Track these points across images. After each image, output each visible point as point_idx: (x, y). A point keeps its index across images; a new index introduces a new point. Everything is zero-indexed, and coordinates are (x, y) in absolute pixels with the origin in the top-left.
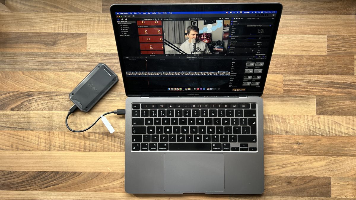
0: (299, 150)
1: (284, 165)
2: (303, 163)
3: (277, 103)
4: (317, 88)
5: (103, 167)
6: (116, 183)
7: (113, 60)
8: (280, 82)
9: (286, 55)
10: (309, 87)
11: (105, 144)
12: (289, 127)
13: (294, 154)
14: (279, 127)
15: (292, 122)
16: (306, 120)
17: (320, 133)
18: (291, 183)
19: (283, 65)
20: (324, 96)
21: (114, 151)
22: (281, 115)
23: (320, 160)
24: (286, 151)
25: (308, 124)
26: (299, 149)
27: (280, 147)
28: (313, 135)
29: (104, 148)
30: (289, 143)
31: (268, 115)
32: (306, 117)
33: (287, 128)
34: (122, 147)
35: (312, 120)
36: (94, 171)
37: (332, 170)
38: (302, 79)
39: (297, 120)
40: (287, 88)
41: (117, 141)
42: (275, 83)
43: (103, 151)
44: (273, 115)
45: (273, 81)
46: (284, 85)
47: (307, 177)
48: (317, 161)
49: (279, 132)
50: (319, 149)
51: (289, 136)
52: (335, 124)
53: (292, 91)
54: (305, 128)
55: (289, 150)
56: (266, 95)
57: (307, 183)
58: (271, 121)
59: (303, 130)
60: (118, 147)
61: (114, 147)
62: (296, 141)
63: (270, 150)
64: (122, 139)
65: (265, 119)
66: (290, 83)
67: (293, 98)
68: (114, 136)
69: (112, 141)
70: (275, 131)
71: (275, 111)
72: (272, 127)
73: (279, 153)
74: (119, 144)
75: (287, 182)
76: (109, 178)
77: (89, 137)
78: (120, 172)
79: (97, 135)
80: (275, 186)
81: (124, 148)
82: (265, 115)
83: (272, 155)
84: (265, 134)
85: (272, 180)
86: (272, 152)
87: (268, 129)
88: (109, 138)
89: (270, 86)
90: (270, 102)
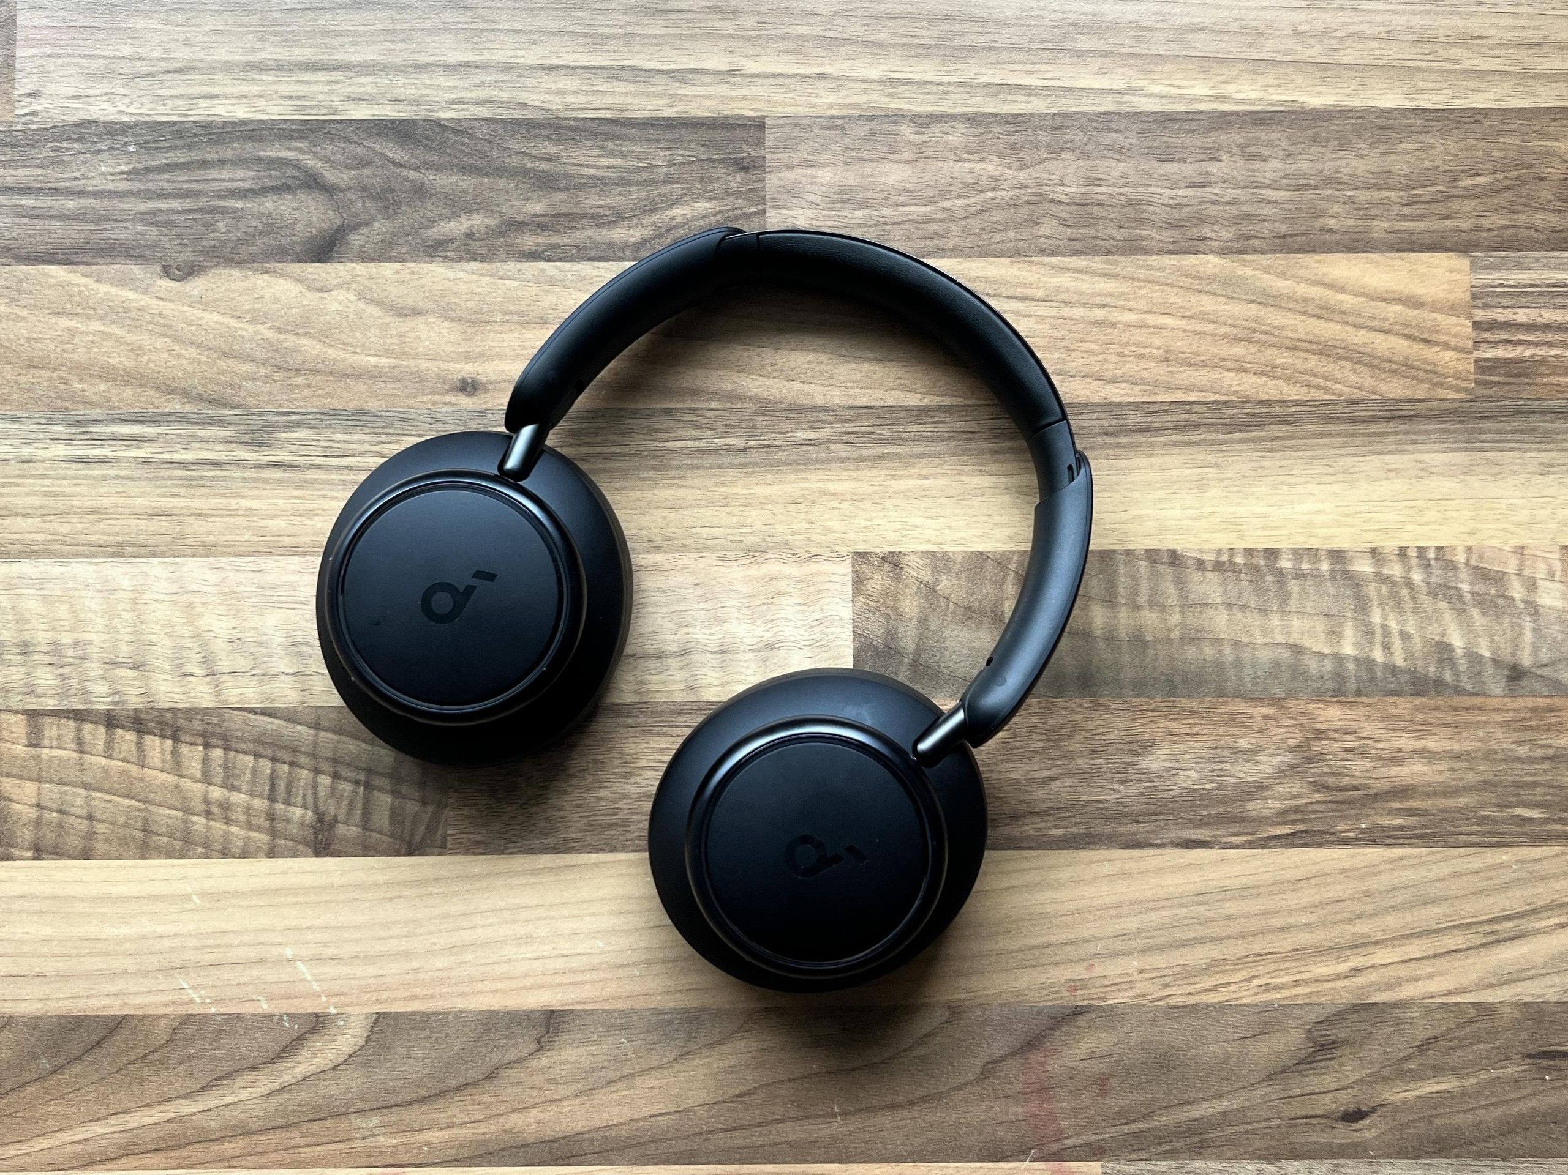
1: (1508, 918)
3: (1437, 458)
5: (146, 974)
6: (244, 1094)
7: (214, 174)
8: (1453, 309)
9: (1485, 112)
11: (158, 799)
12: (1528, 637)
14: (1457, 641)
15: (1551, 597)
19: (1467, 182)
21: (225, 853)
22: (1469, 549)
24: (1519, 811)
27: (1470, 789)
30: (1539, 753)
31: (1374, 551)
33: (1516, 642)
34: (288, 821)
36: (67, 1003)
40: (1502, 353)
41: (247, 777)
42: (1412, 314)
43: (145, 850)
44: (1412, 553)
45: (1399, 301)
46: (1477, 326)
49: (1456, 673)
51: (1530, 702)
53: (1543, 369)
55: (1537, 805)
56: (1355, 402)
58: (1395, 596)
60: (255, 821)
61: (227, 821)
63: (1398, 813)
64: (286, 756)
65: (1351, 578)
66: (1521, 311)
67: (1548, 426)
68: (225, 738)
69: (206, 778)
70: (1432, 669)
71: (1425, 519)
72: (1405, 636)
73: (1464, 829)
74: (261, 796)
75: (1533, 1049)
76: (190, 1058)
77: (37, 746)
78: (271, 1011)
79: (94, 734)
80: (1448, 1084)
81: (302, 824)
82: (1348, 555)
83: (1411, 846)
84: (1359, 693)
85: (1422, 1036)
86: (1415, 828)
87: (1378, 656)
88: (184, 749)
89: (1382, 337)
90: (1380, 453)
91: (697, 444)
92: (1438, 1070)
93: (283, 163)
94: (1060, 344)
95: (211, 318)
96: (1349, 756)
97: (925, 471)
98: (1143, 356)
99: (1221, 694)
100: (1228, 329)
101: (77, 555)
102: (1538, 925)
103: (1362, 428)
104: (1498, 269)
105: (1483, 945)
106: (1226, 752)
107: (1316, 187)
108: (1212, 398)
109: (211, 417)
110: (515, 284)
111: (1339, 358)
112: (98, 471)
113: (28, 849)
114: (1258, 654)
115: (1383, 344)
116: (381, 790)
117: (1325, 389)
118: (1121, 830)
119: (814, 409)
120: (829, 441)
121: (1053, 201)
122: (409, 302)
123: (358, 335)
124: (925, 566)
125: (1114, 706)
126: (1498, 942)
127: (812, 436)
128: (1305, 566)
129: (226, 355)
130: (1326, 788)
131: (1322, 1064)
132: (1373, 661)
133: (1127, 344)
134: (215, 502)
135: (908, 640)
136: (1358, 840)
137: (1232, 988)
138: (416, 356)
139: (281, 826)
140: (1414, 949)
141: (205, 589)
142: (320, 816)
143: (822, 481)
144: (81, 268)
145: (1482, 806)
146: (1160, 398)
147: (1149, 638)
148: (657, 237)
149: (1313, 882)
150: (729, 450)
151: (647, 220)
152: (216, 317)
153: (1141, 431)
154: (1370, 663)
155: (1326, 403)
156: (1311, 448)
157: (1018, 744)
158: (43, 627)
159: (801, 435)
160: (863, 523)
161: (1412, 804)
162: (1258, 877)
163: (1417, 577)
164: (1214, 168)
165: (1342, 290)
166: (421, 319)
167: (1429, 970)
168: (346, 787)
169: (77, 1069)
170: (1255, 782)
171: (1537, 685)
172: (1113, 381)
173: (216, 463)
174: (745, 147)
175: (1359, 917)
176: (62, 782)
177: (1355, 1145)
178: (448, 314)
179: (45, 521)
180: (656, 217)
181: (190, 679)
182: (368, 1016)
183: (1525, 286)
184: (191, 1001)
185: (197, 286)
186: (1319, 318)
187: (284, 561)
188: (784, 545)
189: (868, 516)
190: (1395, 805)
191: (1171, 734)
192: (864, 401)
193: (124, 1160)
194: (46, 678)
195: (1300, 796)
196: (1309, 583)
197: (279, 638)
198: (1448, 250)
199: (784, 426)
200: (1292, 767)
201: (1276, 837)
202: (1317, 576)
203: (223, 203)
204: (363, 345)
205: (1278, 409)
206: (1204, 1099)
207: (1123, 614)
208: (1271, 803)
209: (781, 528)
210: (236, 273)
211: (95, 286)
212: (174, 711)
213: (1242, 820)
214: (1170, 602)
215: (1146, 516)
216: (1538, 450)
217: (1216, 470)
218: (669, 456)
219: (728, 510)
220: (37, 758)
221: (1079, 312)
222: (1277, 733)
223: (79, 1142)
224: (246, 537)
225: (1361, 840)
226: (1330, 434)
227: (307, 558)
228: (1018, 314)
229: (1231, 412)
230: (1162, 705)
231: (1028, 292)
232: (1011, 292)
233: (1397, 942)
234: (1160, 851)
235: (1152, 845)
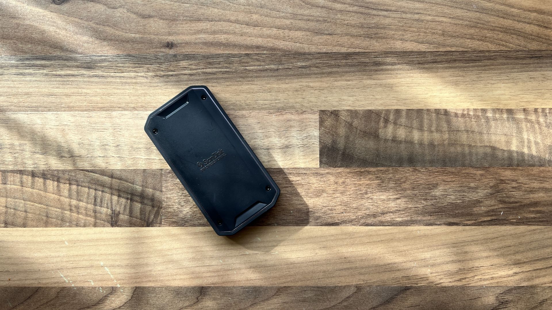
3: (549, 73)
11: (52, 204)
21: (77, 225)
29: (47, 217)
31: (524, 110)
34: (101, 213)
36: (18, 282)
41: (86, 196)
42: (540, 16)
43: (47, 224)
44: (540, 111)
45: (535, 11)
56: (518, 51)
58: (533, 127)
60: (89, 213)
61: (78, 213)
63: (533, 212)
64: (100, 188)
65: (516, 120)
68: (77, 181)
69: (70, 197)
70: (547, 156)
71: (545, 97)
72: (536, 143)
74: (91, 203)
76: (64, 303)
77: (5, 184)
78: (95, 286)
79: (27, 179)
81: (107, 215)
82: (514, 111)
83: (538, 225)
84: (518, 165)
85: (541, 299)
86: (540, 218)
87: (526, 151)
88: (62, 185)
89: (528, 25)
90: (528, 71)
91: (259, 67)
94: (402, 28)
96: (514, 190)
97: (348, 78)
98: (434, 33)
99: (464, 165)
100: (468, 23)
101: (20, 111)
103: (520, 61)
106: (465, 188)
108: (461, 49)
109: (71, 58)
110: (188, 5)
111: (512, 34)
112: (28, 78)
113: (2, 223)
114: (478, 150)
115: (528, 28)
116: (137, 201)
117: (506, 46)
118: (424, 218)
119: (305, 54)
120: (310, 66)
122: (147, 13)
123: (127, 25)
124: (348, 115)
125: (422, 170)
127: (304, 64)
128: (497, 116)
130: (504, 202)
132: (523, 153)
133: (428, 28)
134: (73, 90)
135: (341, 144)
136: (517, 223)
137: (467, 280)
138: (150, 33)
139: (98, 215)
140: (539, 265)
141: (69, 124)
142: (113, 211)
143: (308, 82)
146: (441, 50)
147: (436, 143)
149: (499, 239)
150: (271, 70)
152: (73, 19)
153: (433, 62)
155: (506, 52)
156: (500, 69)
157: (384, 185)
158: (7, 138)
159: (299, 64)
160: (324, 99)
161: (538, 209)
162: (477, 237)
163: (542, 120)
165: (513, 7)
166: (152, 19)
167: (544, 273)
168: (123, 200)
169: (22, 307)
170: (477, 200)
172: (422, 43)
173: (73, 75)
175: (517, 253)
176: (15, 198)
178: (162, 17)
179: (7, 98)
181: (64, 158)
182: (132, 288)
184: (65, 282)
185: (66, 7)
186: (504, 18)
187: (99, 113)
188: (293, 107)
189: (325, 96)
190: (532, 209)
191: (444, 181)
192: (324, 50)
194: (9, 158)
195: (494, 205)
196: (499, 122)
197: (97, 143)
199: (292, 61)
200: (491, 194)
201: (484, 221)
202: (502, 119)
204: (129, 30)
205: (487, 54)
207: (426, 134)
208: (483, 208)
209: (291, 100)
211: (27, 7)
212: (58, 171)
213: (472, 215)
214: (444, 129)
215: (435, 96)
217: (462, 78)
218: (248, 73)
219: (271, 93)
220: (5, 188)
221: (409, 16)
222: (486, 181)
224: (85, 104)
225: (519, 223)
226: (508, 64)
227: (108, 112)
228: (385, 16)
229: (468, 55)
230: (441, 170)
231: (389, 8)
232: (382, 8)
233: (532, 263)
234: (439, 227)
235: (436, 224)
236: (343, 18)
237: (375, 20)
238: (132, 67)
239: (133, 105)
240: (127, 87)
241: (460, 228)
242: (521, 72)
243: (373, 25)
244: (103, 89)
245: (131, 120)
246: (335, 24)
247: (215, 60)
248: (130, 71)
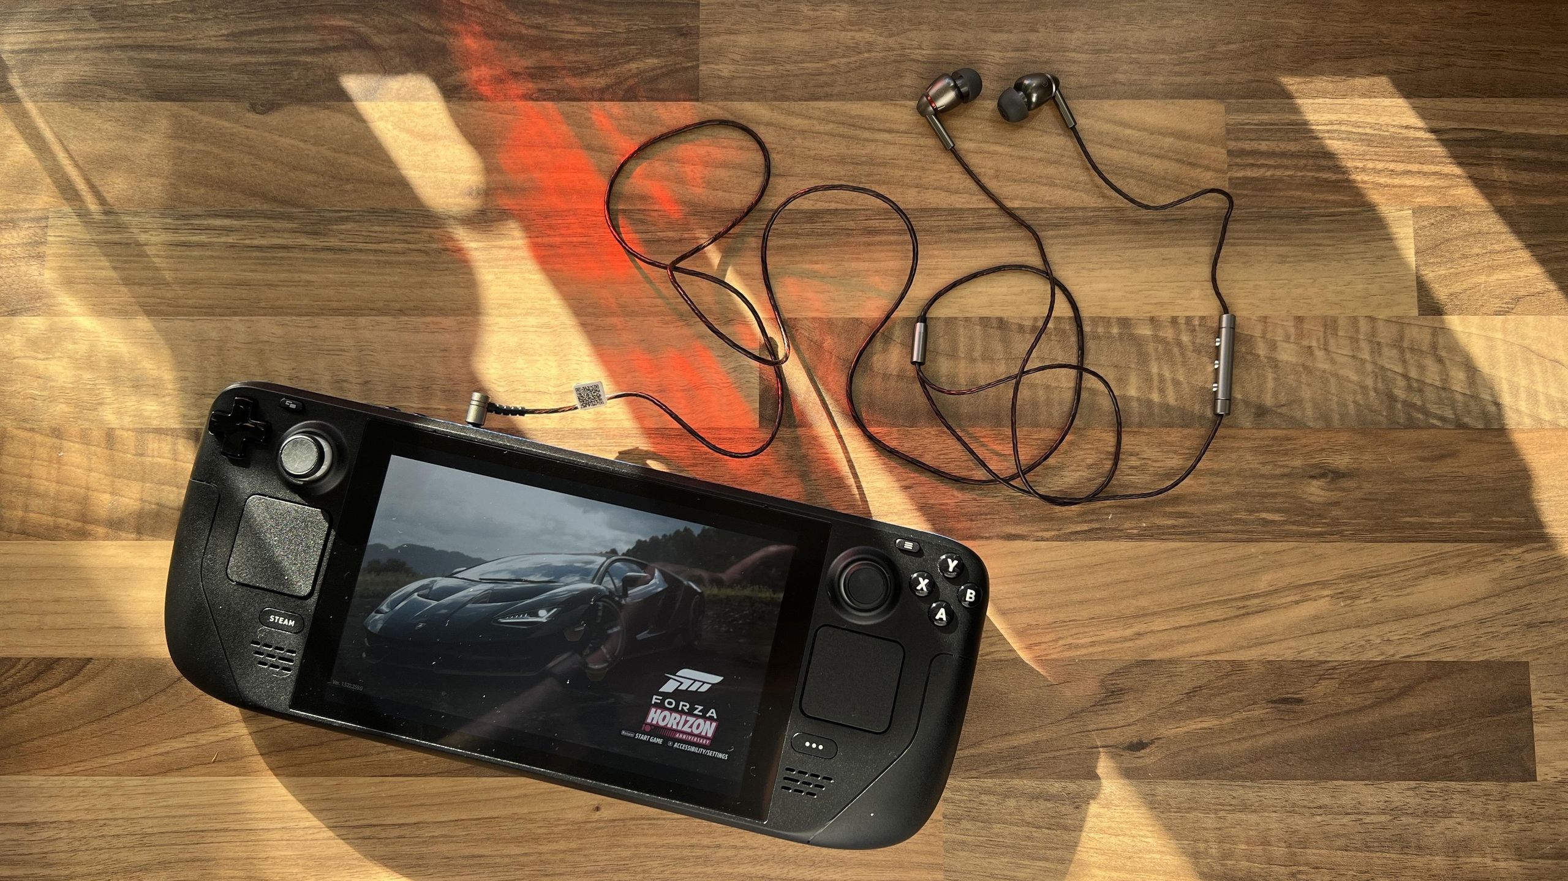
0: (1336, 512)
1: (1256, 596)
2: (1363, 584)
3: (1199, 250)
4: (1414, 167)
7: (290, 37)
8: (1213, 141)
10: (1370, 165)
12: (1270, 384)
13: (1309, 535)
15: (1287, 354)
16: (1364, 345)
17: (1449, 414)
18: (1299, 701)
19: (1224, 48)
20: (1455, 208)
23: (1460, 568)
24: (1264, 515)
25: (1375, 363)
26: (1336, 504)
27: (1226, 498)
28: (1411, 425)
30: (1278, 471)
31: (1152, 319)
32: (1364, 325)
33: (1261, 389)
35: (1398, 343)
37: (1527, 619)
38: (1331, 123)
39: (1314, 344)
40: (1249, 173)
42: (1182, 144)
44: (1182, 321)
45: (1172, 134)
46: (1230, 153)
47: (1385, 664)
48: (1442, 573)
50: (1449, 503)
51: (1272, 433)
52: (1528, 362)
54: (1364, 388)
55: (1277, 511)
57: (1390, 699)
58: (1168, 353)
59: (1350, 398)
62: (1314, 461)
63: (1170, 515)
65: (1135, 339)
66: (1263, 143)
67: (1284, 227)
70: (1197, 407)
71: (1191, 296)
72: (1176, 383)
73: (1222, 528)
75: (1275, 696)
77: (141, 455)
79: (186, 446)
80: (1209, 722)
82: (1133, 322)
83: (1181, 540)
84: (1141, 425)
85: (1190, 686)
86: (1184, 527)
87: (1155, 397)
89: (1158, 161)
90: (1159, 247)
92: (1203, 712)
93: (342, 29)
94: (920, 164)
95: (285, 141)
96: (1134, 472)
99: (1036, 424)
100: (1043, 155)
101: (178, 314)
102: (1278, 602)
103: (1144, 228)
104: (1246, 111)
105: (1237, 617)
107: (1109, 51)
108: (1030, 205)
109: (281, 213)
110: (511, 117)
111: (1127, 177)
112: (196, 253)
113: (132, 532)
114: (1064, 395)
115: (1159, 166)
118: (960, 526)
120: (743, 235)
121: (914, 60)
122: (432, 131)
124: (815, 328)
126: (1248, 614)
128: (1100, 330)
129: (295, 168)
131: (1113, 706)
132: (1151, 401)
134: (283, 276)
135: (800, 382)
136: (1139, 535)
137: (1044, 646)
138: (436, 170)
140: (1183, 619)
141: (272, 339)
143: (739, 264)
144: (190, 104)
145: (1236, 511)
147: (981, 382)
148: (616, 84)
149: (1107, 566)
150: (668, 241)
151: (610, 71)
152: (289, 141)
153: (977, 229)
154: (1149, 403)
155: (1117, 210)
156: (1105, 242)
158: (150, 367)
161: (1181, 509)
162: (1062, 563)
163: (1185, 338)
164: (1033, 37)
165: (1129, 126)
167: (1195, 635)
169: (162, 698)
171: (1277, 421)
172: (956, 192)
173: (284, 247)
174: (684, 19)
175: (1141, 593)
177: (1137, 769)
179: (155, 289)
180: (618, 69)
183: (1267, 124)
185: (275, 119)
187: (331, 320)
190: (1168, 509)
191: (998, 454)
192: (770, 205)
193: (195, 769)
196: (1103, 342)
198: (1208, 98)
199: (710, 224)
200: (1089, 480)
201: (1077, 532)
202: (1109, 337)
203: (297, 58)
205: (1080, 213)
206: (1021, 732)
207: (962, 365)
209: (706, 299)
210: (305, 108)
211: (200, 117)
213: (1052, 519)
214: (997, 356)
215: (980, 292)
216: (1277, 245)
220: (142, 464)
222: (1079, 454)
223: (161, 754)
224: (305, 302)
225: (1143, 536)
226: (1120, 233)
227: (350, 317)
228: (886, 142)
229: (1045, 216)
230: (991, 433)
231: (894, 126)
232: (881, 126)
233: (1171, 614)
234: (989, 542)
235: (982, 538)
236: (807, 144)
237: (869, 149)
238: (399, 233)
239: (398, 306)
240: (388, 270)
241: (1029, 544)
242: (1145, 247)
243: (864, 159)
244: (342, 273)
245: (391, 334)
246: (792, 155)
247: (560, 222)
248: (396, 240)
